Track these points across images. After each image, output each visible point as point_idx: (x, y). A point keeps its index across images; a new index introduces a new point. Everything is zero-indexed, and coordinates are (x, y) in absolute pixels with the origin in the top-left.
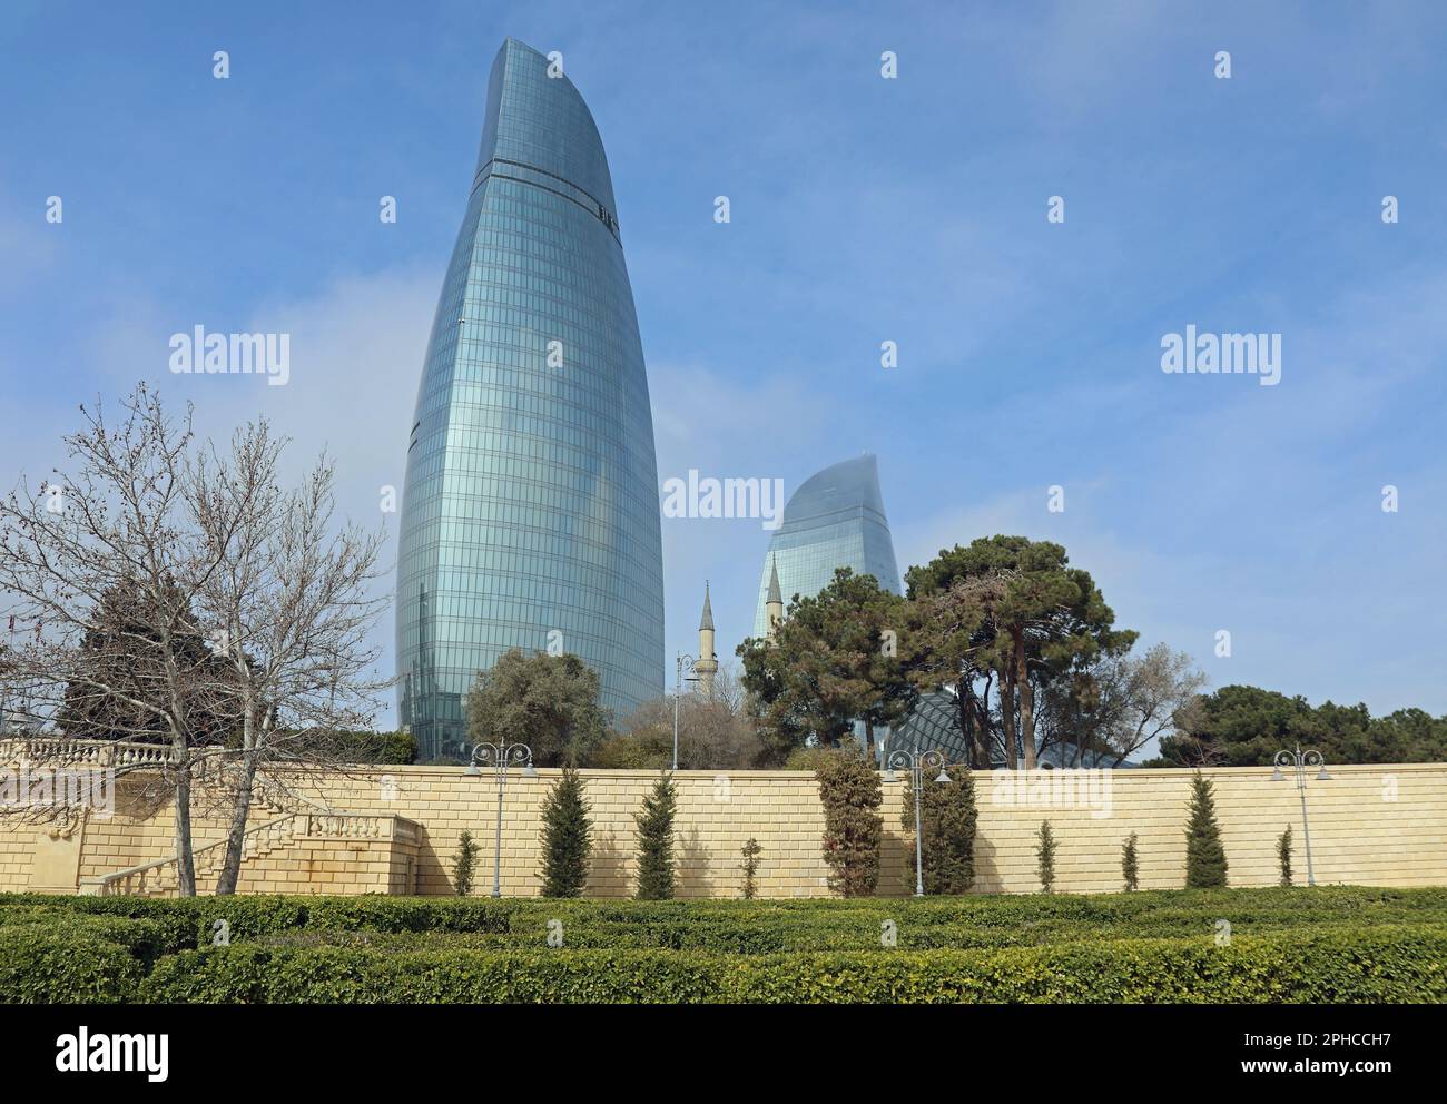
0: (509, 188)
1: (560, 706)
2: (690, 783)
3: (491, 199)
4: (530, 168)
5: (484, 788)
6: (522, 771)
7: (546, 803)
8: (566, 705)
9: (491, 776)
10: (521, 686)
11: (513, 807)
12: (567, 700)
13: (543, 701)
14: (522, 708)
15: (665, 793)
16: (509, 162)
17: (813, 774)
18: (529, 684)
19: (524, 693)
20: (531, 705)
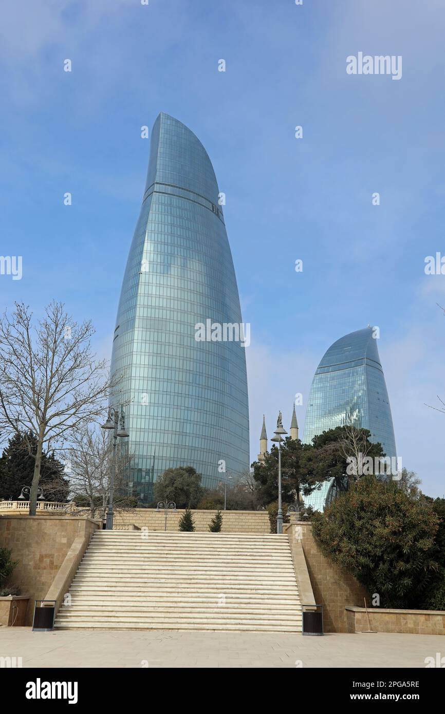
0: (164, 199)
1: (185, 488)
2: (228, 514)
3: (154, 206)
4: (174, 186)
5: (161, 516)
6: (173, 510)
7: (180, 521)
8: (187, 488)
9: (162, 512)
10: (172, 481)
11: (170, 522)
12: (188, 485)
13: (180, 486)
14: (173, 489)
15: (219, 518)
16: (163, 184)
17: (267, 512)
18: (175, 480)
19: (173, 484)
20: (176, 488)
